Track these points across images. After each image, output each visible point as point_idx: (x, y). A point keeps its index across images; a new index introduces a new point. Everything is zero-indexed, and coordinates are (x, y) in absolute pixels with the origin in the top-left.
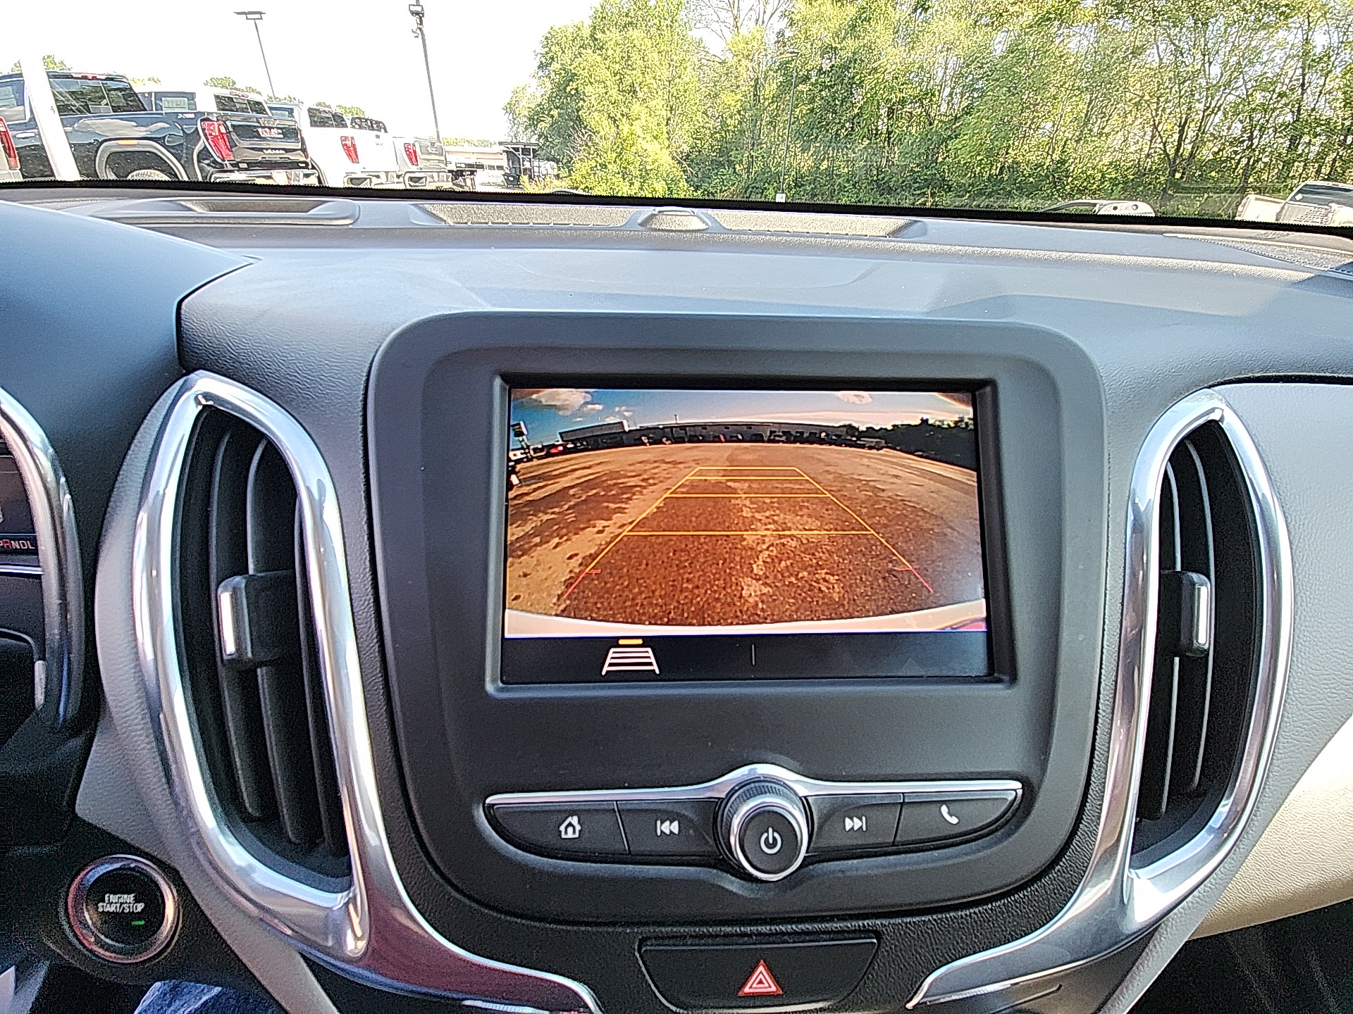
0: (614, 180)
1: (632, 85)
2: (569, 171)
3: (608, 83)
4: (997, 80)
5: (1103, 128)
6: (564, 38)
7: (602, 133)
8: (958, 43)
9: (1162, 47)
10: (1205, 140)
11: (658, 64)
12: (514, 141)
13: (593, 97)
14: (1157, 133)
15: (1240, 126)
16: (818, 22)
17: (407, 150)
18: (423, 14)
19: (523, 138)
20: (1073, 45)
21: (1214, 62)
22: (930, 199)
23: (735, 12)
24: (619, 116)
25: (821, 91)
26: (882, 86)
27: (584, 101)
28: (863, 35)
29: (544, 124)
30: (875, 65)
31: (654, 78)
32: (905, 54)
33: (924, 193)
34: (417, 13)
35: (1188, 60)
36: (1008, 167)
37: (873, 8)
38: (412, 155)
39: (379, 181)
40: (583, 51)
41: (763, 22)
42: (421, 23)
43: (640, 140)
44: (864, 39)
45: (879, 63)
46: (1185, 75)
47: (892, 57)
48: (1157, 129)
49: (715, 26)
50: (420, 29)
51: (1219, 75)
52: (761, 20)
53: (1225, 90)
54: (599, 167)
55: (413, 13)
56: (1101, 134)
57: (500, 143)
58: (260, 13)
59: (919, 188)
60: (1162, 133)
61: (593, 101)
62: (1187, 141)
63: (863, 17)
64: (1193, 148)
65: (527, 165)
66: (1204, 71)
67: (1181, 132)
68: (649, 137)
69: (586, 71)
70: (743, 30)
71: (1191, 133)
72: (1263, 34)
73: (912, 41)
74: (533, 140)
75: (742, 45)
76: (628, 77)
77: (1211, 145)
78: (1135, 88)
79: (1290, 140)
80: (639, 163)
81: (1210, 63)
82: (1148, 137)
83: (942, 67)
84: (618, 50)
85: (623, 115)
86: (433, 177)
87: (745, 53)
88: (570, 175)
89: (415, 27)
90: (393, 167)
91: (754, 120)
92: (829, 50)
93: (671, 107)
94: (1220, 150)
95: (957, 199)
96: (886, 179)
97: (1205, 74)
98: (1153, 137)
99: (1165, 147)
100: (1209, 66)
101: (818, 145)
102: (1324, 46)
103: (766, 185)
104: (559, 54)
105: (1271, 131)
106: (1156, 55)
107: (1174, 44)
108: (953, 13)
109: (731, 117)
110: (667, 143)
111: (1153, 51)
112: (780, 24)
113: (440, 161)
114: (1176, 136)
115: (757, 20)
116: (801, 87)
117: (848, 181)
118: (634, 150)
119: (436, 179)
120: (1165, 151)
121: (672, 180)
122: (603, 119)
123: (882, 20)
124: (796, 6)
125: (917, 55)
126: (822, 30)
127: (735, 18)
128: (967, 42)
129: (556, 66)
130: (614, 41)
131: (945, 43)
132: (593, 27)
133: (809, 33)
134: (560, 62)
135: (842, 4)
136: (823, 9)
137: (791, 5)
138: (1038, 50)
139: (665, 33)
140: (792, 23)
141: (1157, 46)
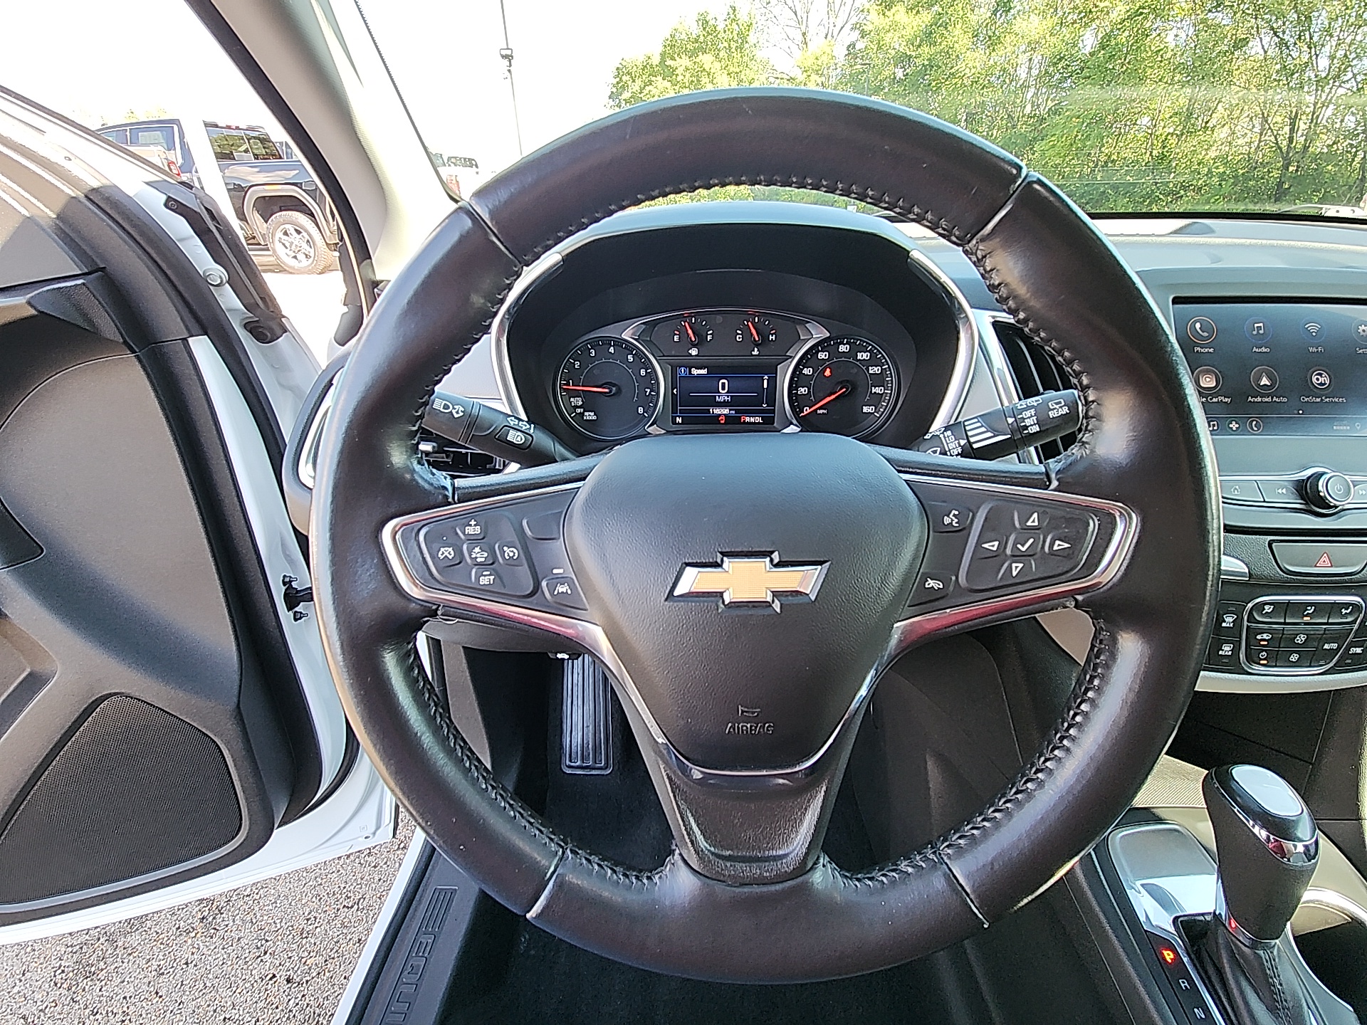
4: (1088, 78)
5: (1207, 123)
6: (635, 67)
8: (1043, 41)
9: (1266, 40)
10: (1318, 132)
14: (1267, 126)
15: (1353, 119)
16: (892, 31)
18: (512, 57)
20: (1170, 39)
21: (1321, 55)
23: (803, 28)
26: (961, 92)
28: (939, 41)
30: (953, 70)
32: (985, 57)
34: (507, 57)
35: (1295, 54)
36: (1101, 167)
37: (950, 12)
40: (653, 79)
41: (832, 37)
42: (510, 66)
44: (940, 44)
45: (956, 68)
46: (1293, 68)
47: (971, 61)
48: (1266, 121)
49: (784, 44)
50: (509, 71)
51: (1328, 68)
52: (830, 34)
53: (1334, 82)
55: (503, 57)
56: (1206, 128)
60: (1271, 125)
62: (1300, 133)
63: (940, 23)
64: (1306, 140)
66: (1312, 64)
67: (1293, 124)
70: (812, 46)
71: (1302, 126)
73: (992, 42)
75: (811, 61)
77: (1324, 137)
78: (1239, 79)
81: (1317, 56)
82: (1257, 130)
83: (1026, 68)
84: (688, 75)
87: (815, 67)
89: (505, 70)
92: (903, 59)
94: (1334, 143)
97: (1313, 66)
98: (1262, 130)
99: (1276, 139)
100: (1317, 58)
104: (629, 83)
106: (1260, 48)
107: (1278, 37)
108: (1037, 12)
111: (1255, 44)
112: (849, 36)
114: (1287, 129)
115: (827, 35)
120: (1277, 143)
123: (960, 25)
124: (868, 18)
125: (998, 57)
126: (895, 39)
127: (804, 34)
128: (1053, 40)
129: (626, 95)
130: (683, 67)
131: (1029, 43)
132: (663, 55)
133: (881, 43)
134: (630, 91)
135: (918, 12)
136: (897, 18)
137: (863, 17)
138: (1132, 45)
139: (734, 54)
140: (863, 34)
141: (1261, 39)
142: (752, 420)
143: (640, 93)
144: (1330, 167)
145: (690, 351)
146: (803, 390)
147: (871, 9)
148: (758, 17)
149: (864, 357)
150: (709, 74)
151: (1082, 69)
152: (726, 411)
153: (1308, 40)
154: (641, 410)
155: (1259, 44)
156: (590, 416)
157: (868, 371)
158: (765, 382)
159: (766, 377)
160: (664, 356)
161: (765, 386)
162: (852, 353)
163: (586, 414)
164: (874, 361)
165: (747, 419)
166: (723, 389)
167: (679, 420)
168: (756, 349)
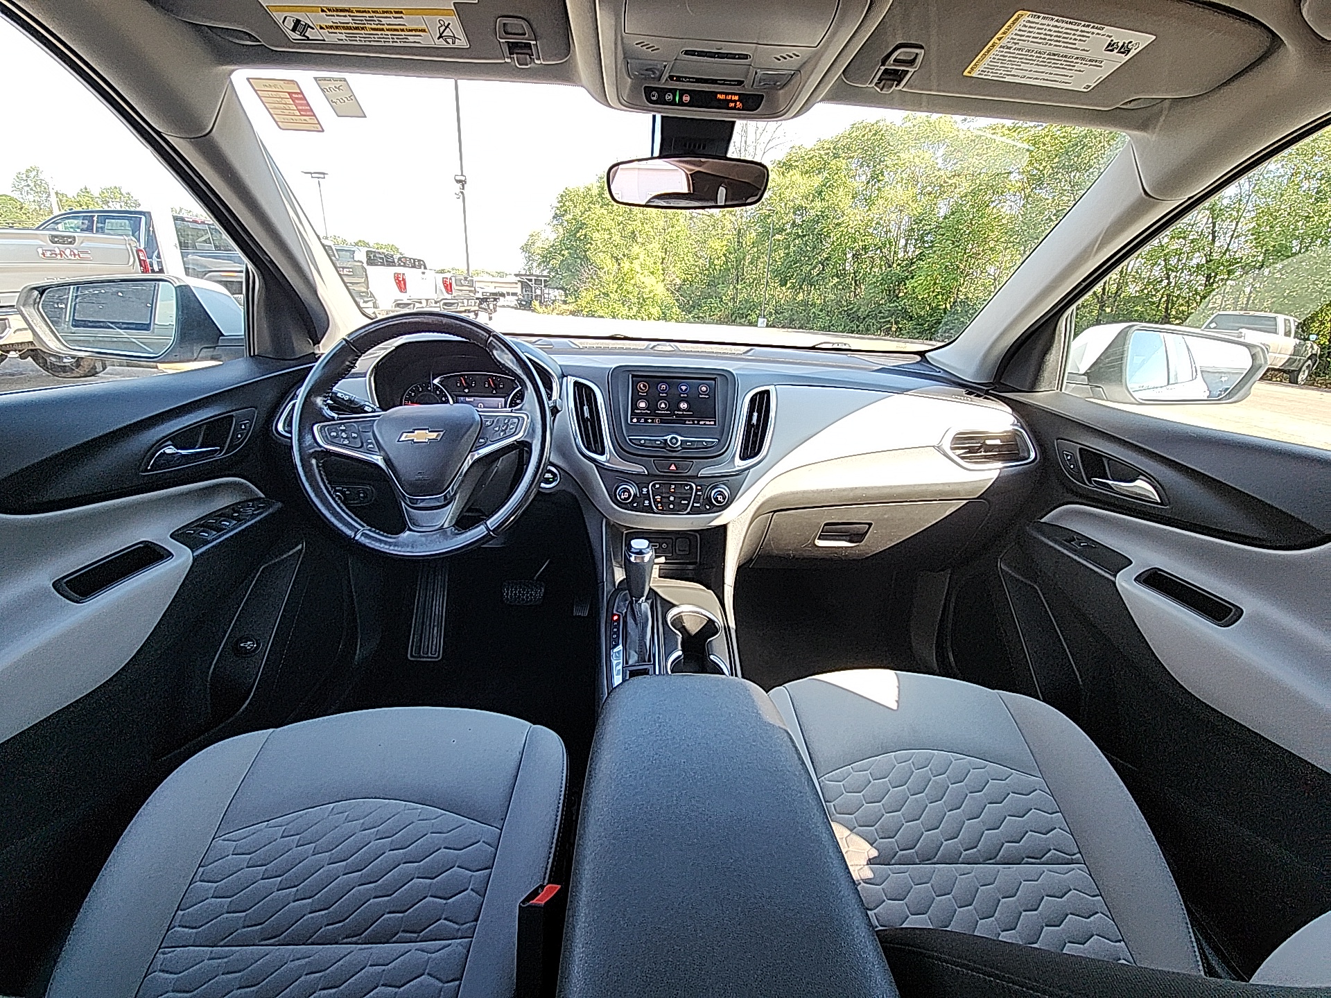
0: (615, 305)
1: (633, 232)
2: (576, 298)
3: (612, 231)
4: (943, 235)
6: (577, 196)
7: (606, 269)
8: (908, 206)
12: (528, 273)
13: (600, 241)
17: (444, 283)
19: (536, 272)
20: (1005, 209)
22: (894, 326)
24: (621, 256)
25: (795, 239)
26: (847, 237)
27: (592, 244)
28: (828, 198)
29: (555, 261)
30: (839, 221)
31: (652, 228)
33: (889, 321)
34: (461, 181)
36: (960, 302)
37: (835, 178)
38: (448, 287)
39: (420, 305)
40: (592, 206)
42: (463, 189)
43: (639, 275)
44: (828, 202)
45: (842, 219)
47: (854, 216)
54: (602, 296)
55: (457, 181)
57: (516, 275)
58: (324, 174)
59: (883, 318)
61: (599, 244)
63: (827, 186)
65: (539, 292)
68: (646, 272)
69: (594, 221)
74: (545, 273)
76: (629, 227)
80: (637, 293)
83: (898, 223)
85: (624, 255)
86: (463, 303)
88: (577, 301)
89: (458, 191)
90: (433, 296)
91: (738, 261)
93: (666, 249)
95: (918, 327)
96: (854, 310)
101: (794, 281)
103: (750, 312)
104: (571, 208)
109: (718, 259)
110: (662, 277)
113: (470, 291)
116: (778, 237)
117: (821, 311)
118: (632, 282)
119: (466, 304)
121: (666, 307)
122: (607, 258)
129: (569, 217)
131: (897, 206)
133: (782, 196)
134: (572, 214)
135: (810, 176)
143: (581, 217)
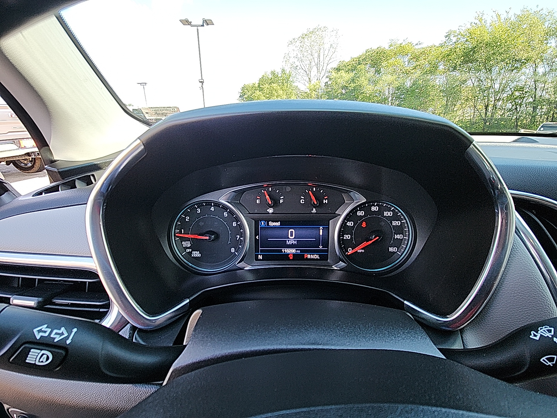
6: (249, 87)
10: (497, 111)
11: (282, 94)
14: (476, 110)
15: (511, 105)
16: (340, 78)
18: (204, 82)
21: (496, 83)
23: (309, 77)
32: (373, 87)
34: (201, 82)
35: (485, 84)
41: (319, 80)
42: (203, 85)
44: (357, 83)
47: (368, 88)
48: (476, 108)
49: (302, 82)
50: (202, 87)
51: (499, 87)
52: (319, 79)
53: (502, 92)
55: (200, 82)
56: (453, 111)
58: (146, 83)
60: (478, 109)
62: (489, 112)
64: (492, 114)
67: (486, 109)
70: (312, 82)
71: (490, 109)
72: (515, 71)
73: (375, 83)
75: (313, 87)
77: (499, 112)
78: (464, 94)
79: (533, 108)
81: (494, 84)
82: (473, 111)
84: (268, 90)
87: (314, 89)
89: (200, 86)
92: (345, 87)
97: (493, 88)
99: (480, 114)
102: (543, 72)
105: (524, 105)
106: (471, 82)
107: (478, 78)
108: (390, 74)
111: (469, 82)
112: (326, 80)
114: (484, 111)
115: (317, 79)
123: (364, 77)
124: (332, 74)
125: (378, 87)
126: (342, 81)
127: (309, 79)
128: (396, 82)
130: (266, 88)
131: (388, 83)
132: (259, 84)
133: (337, 82)
134: (247, 95)
135: (349, 73)
136: (342, 74)
137: (330, 74)
138: (424, 84)
139: (285, 84)
140: (330, 79)
141: (471, 80)
142: (312, 257)
143: (251, 96)
144: (502, 122)
145: (268, 210)
146: (347, 237)
147: (332, 72)
148: (293, 73)
149: (389, 215)
150: (276, 90)
151: (407, 92)
152: (293, 251)
153: (490, 78)
154: (233, 250)
155: (471, 81)
156: (196, 254)
157: (392, 224)
158: (321, 231)
159: (321, 228)
160: (250, 214)
161: (321, 234)
162: (380, 212)
163: (194, 252)
164: (396, 217)
165: (309, 256)
166: (292, 235)
167: (260, 257)
168: (314, 209)
